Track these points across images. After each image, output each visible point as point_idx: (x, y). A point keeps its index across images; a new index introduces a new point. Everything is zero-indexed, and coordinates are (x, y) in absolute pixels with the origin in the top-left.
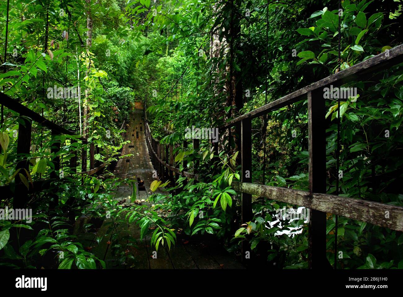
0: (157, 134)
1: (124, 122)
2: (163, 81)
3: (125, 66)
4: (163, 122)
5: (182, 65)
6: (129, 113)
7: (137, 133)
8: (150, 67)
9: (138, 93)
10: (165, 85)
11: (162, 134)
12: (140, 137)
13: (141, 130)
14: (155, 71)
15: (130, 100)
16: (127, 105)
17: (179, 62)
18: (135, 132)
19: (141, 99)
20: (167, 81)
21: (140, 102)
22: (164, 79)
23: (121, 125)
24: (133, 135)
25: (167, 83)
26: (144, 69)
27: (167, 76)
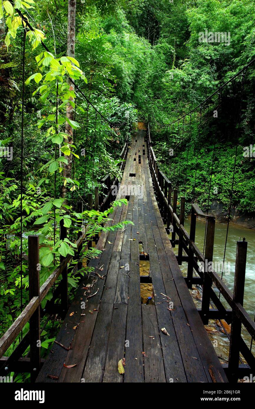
0: (161, 157)
1: (126, 144)
2: (167, 100)
3: (129, 80)
4: (167, 144)
5: (193, 80)
6: (132, 134)
7: (140, 157)
8: (154, 84)
9: (141, 113)
10: (169, 104)
11: (166, 157)
12: (142, 162)
13: (144, 154)
14: (160, 89)
15: (133, 120)
16: (129, 126)
17: (189, 76)
18: (137, 156)
19: (144, 119)
20: (172, 100)
21: (143, 122)
22: (168, 97)
23: (123, 147)
24: (135, 160)
25: (172, 102)
26: (148, 87)
27: (172, 94)
